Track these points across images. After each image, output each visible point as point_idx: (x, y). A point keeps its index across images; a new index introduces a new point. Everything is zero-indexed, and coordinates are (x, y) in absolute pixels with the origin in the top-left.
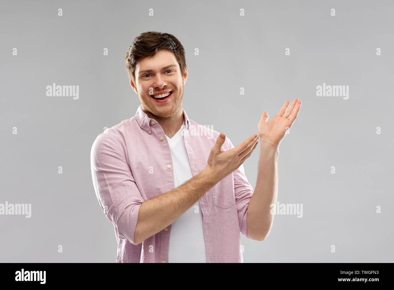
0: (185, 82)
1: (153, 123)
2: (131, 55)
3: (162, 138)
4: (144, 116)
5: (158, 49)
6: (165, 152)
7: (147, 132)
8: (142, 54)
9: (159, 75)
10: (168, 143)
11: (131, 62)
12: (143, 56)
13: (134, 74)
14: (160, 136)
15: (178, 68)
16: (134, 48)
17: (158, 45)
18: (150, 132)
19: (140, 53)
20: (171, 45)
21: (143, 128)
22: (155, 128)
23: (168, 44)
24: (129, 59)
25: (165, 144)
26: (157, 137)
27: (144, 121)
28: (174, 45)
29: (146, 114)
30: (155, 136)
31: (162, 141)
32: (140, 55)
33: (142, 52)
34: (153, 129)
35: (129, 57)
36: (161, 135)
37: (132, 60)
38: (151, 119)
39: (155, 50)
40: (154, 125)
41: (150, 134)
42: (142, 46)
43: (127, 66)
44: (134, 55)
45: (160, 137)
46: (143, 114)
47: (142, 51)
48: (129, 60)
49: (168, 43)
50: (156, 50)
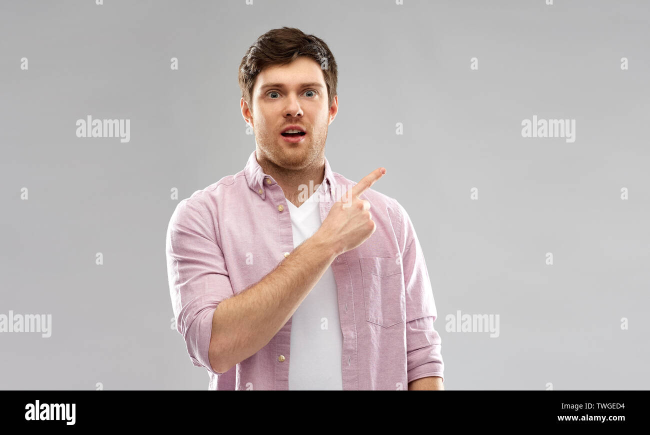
0: (331, 121)
1: (269, 182)
2: (252, 58)
3: (280, 208)
4: (257, 170)
5: (299, 53)
6: (284, 231)
7: (259, 195)
8: (270, 58)
9: (293, 96)
10: (290, 216)
11: (250, 71)
12: (272, 61)
13: (251, 91)
14: (278, 204)
15: (324, 90)
16: (258, 48)
17: (299, 47)
18: (263, 196)
19: (268, 57)
20: (320, 51)
21: (253, 189)
22: (272, 190)
23: (315, 49)
24: (246, 66)
25: (285, 219)
26: (274, 205)
27: (255, 178)
28: (324, 54)
29: (259, 166)
30: (271, 203)
31: (281, 212)
32: (267, 60)
33: (271, 56)
34: (269, 193)
35: (247, 63)
36: (281, 202)
37: (252, 68)
38: (266, 175)
39: (292, 54)
40: (271, 185)
41: (264, 200)
42: (272, 46)
43: (241, 77)
44: (256, 58)
45: (278, 206)
46: (255, 166)
47: (272, 53)
48: (246, 68)
49: (315, 47)
50: (295, 55)
